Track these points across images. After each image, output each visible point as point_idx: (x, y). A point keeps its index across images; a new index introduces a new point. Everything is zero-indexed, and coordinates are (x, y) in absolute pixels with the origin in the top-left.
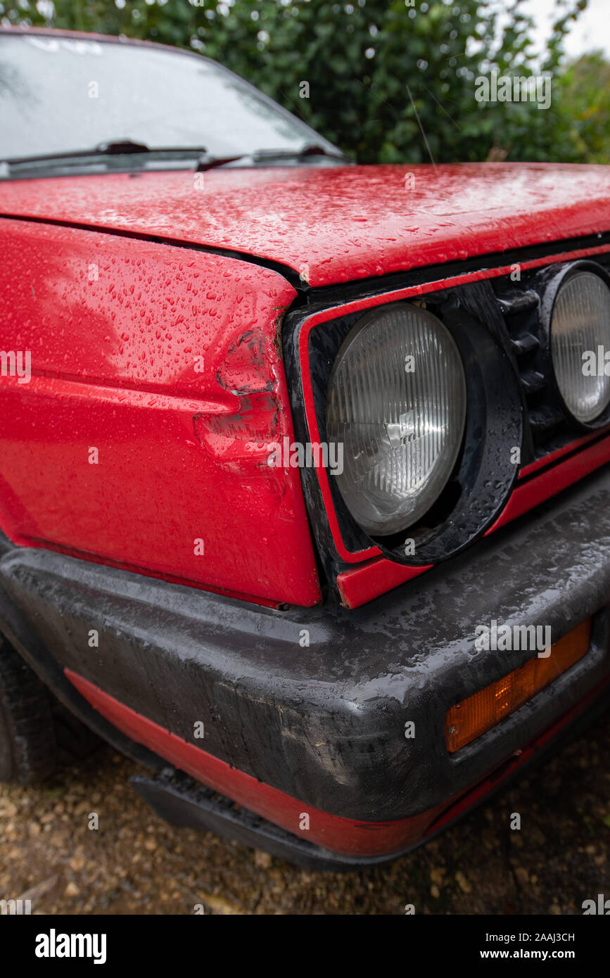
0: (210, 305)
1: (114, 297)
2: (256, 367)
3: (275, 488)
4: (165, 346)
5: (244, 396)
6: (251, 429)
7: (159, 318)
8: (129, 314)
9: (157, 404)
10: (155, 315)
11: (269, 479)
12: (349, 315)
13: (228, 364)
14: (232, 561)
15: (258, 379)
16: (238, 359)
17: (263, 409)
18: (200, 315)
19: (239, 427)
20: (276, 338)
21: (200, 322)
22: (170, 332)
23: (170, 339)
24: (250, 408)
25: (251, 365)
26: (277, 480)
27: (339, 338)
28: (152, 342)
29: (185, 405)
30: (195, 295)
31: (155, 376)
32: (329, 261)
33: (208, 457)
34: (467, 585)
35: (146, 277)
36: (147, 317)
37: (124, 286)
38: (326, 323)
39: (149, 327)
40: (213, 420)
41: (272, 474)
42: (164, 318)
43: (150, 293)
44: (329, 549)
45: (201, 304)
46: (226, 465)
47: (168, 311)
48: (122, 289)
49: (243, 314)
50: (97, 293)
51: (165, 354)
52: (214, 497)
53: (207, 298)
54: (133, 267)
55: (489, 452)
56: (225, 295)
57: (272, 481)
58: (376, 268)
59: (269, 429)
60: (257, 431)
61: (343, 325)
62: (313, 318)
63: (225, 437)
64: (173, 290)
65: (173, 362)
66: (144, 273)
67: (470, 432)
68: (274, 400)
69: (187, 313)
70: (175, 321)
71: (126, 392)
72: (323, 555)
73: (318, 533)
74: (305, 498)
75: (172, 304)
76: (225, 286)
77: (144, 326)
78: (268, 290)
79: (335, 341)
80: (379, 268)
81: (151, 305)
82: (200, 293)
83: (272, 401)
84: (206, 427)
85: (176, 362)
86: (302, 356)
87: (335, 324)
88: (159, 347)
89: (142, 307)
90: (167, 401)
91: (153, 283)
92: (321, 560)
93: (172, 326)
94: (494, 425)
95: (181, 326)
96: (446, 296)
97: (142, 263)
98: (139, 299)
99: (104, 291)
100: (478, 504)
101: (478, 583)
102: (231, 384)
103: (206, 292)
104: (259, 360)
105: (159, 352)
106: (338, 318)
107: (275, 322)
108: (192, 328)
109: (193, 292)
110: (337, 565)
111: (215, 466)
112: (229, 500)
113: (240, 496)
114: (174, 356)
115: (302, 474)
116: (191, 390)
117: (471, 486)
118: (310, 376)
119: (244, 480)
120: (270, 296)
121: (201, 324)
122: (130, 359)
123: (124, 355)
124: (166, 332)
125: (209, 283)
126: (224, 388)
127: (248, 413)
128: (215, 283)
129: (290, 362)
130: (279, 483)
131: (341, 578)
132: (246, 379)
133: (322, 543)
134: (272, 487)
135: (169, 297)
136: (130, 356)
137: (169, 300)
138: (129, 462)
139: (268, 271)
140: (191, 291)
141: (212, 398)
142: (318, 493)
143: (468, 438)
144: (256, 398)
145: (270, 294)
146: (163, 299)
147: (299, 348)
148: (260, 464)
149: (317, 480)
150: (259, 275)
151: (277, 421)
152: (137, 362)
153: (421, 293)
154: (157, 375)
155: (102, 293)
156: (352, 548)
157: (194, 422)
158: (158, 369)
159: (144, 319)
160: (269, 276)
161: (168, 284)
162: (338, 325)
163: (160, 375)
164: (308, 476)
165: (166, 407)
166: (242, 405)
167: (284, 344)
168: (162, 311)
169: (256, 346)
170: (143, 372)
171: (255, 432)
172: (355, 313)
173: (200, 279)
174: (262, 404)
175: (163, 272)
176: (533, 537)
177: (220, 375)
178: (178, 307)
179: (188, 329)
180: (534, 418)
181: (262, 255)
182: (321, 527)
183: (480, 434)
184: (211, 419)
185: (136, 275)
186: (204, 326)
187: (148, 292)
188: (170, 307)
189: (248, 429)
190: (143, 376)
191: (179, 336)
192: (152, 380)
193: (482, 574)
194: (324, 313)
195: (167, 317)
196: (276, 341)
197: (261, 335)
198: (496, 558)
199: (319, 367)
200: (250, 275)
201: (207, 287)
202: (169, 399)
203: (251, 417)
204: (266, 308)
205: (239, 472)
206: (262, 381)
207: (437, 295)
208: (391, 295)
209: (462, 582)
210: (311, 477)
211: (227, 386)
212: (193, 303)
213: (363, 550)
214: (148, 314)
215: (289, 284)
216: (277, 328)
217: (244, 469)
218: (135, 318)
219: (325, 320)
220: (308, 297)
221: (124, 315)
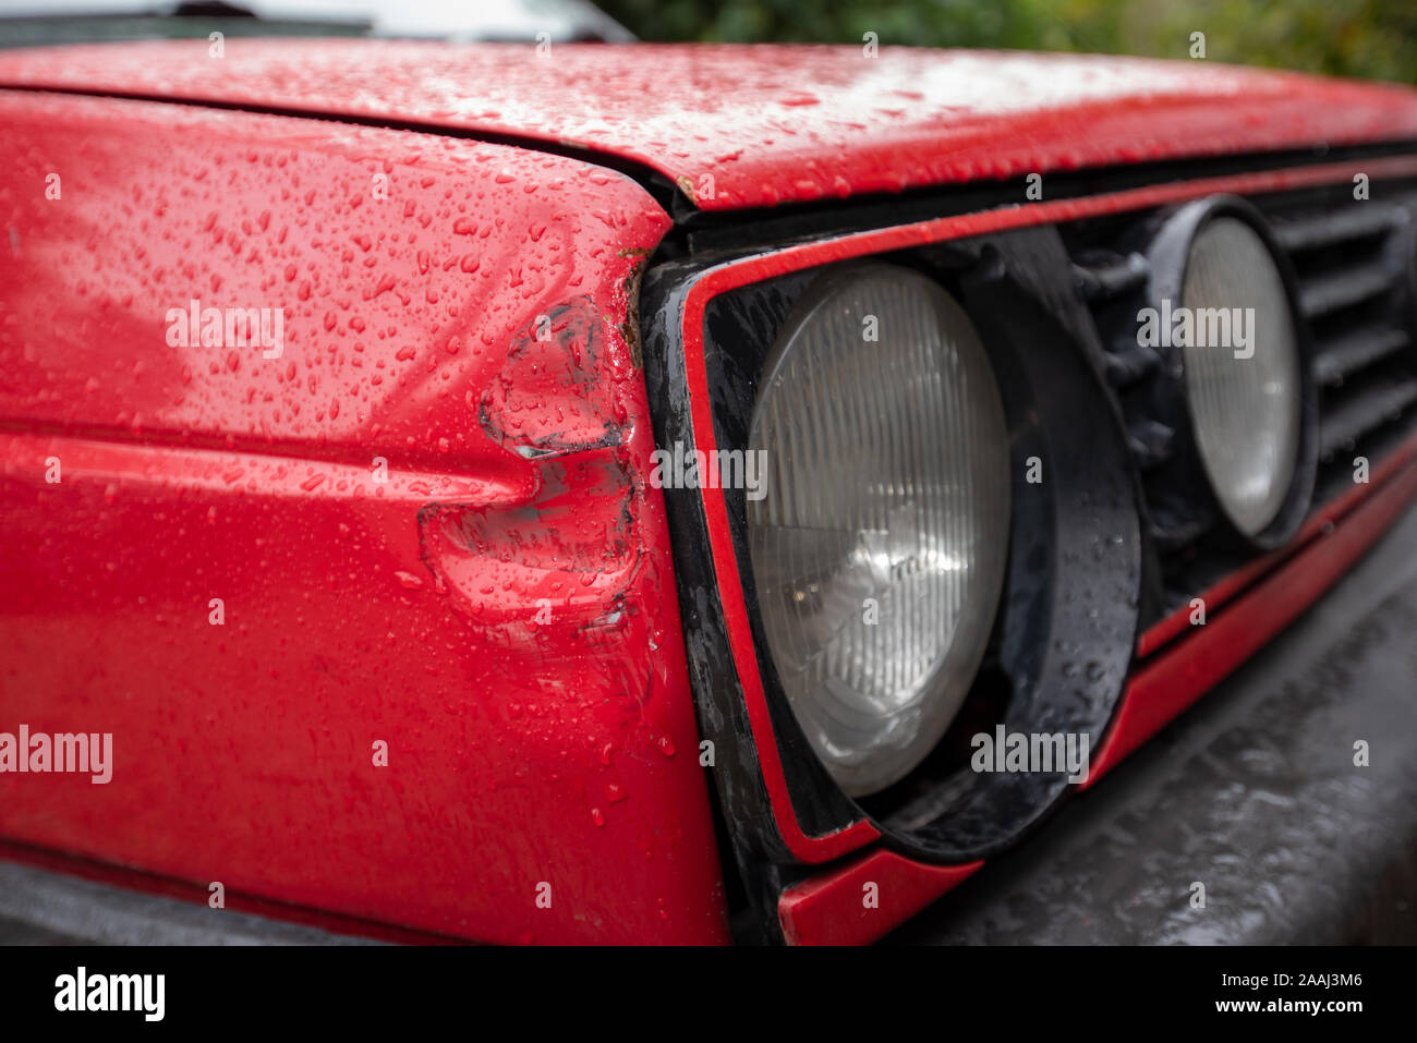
0: (463, 247)
1: (219, 240)
2: (579, 391)
3: (625, 682)
4: (346, 346)
5: (548, 460)
6: (564, 540)
7: (334, 282)
8: (256, 276)
9: (325, 485)
10: (324, 276)
11: (609, 663)
12: (788, 275)
13: (510, 383)
14: (506, 872)
15: (583, 419)
16: (535, 372)
17: (594, 492)
18: (437, 273)
19: (533, 537)
20: (627, 320)
21: (437, 289)
22: (361, 314)
23: (361, 330)
24: (561, 489)
25: (566, 384)
26: (629, 662)
27: (769, 326)
28: (313, 340)
29: (396, 487)
30: (425, 226)
31: (320, 419)
32: (734, 158)
33: (455, 612)
34: (1054, 908)
35: (302, 192)
36: (303, 283)
37: (245, 212)
38: (738, 290)
39: (308, 305)
40: (469, 519)
41: (618, 648)
42: (346, 283)
43: (311, 226)
44: (760, 831)
45: (441, 248)
46: (499, 631)
47: (356, 266)
48: (239, 222)
49: (547, 265)
50: (176, 233)
51: (347, 367)
52: (466, 711)
53: (456, 232)
54: (266, 171)
55: (1067, 598)
56: (499, 224)
57: (617, 668)
58: (834, 180)
59: (610, 538)
60: (578, 546)
61: (776, 298)
62: (713, 277)
63: (497, 561)
64: (368, 218)
65: (369, 382)
66: (296, 183)
67: (1020, 557)
68: (624, 468)
69: (403, 270)
70: (373, 287)
71: (245, 459)
72: (742, 848)
73: (730, 792)
74: (696, 706)
75: (367, 249)
76: (501, 204)
77: (294, 303)
78: (607, 212)
79: (761, 331)
80: (840, 181)
81: (311, 255)
82: (436, 221)
83: (618, 471)
84: (450, 537)
85: (377, 382)
86: (691, 363)
87: (758, 295)
88: (333, 350)
89: (290, 260)
90: (349, 479)
91: (317, 203)
92: (734, 859)
93: (367, 299)
94: (1075, 541)
95: (390, 299)
96: (976, 250)
97: (290, 162)
98: (282, 240)
99: (195, 228)
100: (1056, 716)
101: (1078, 900)
102: (518, 432)
103: (451, 220)
104: (586, 374)
105: (332, 363)
106: (765, 281)
107: (624, 285)
108: (418, 301)
109: (420, 220)
110: (775, 871)
111: (473, 631)
112: (506, 718)
113: (533, 707)
114: (370, 369)
115: (691, 645)
116: (414, 448)
117: (1034, 676)
118: (709, 411)
119: (546, 667)
120: (611, 224)
121: (440, 292)
122: (256, 383)
123: (240, 373)
124: (350, 314)
125: (459, 197)
126: (499, 441)
127: (554, 502)
128: (475, 199)
129: (661, 379)
130: (634, 671)
131: (787, 902)
132: (553, 419)
133: (741, 817)
134: (615, 681)
135: (361, 233)
136: (256, 374)
137: (358, 241)
138: (245, 633)
139: (602, 173)
140: (414, 219)
141: (466, 467)
142: (735, 692)
143: (1016, 571)
144: (579, 466)
145: (611, 221)
146: (343, 238)
147: (683, 345)
148: (586, 624)
149: (730, 661)
150: (580, 180)
151: (630, 519)
152: (274, 387)
153: (930, 238)
154: (327, 418)
155: (189, 233)
156: (812, 827)
157: (420, 528)
158: (330, 403)
159: (295, 287)
160: (606, 182)
161: (356, 204)
162: (766, 296)
163: (335, 415)
164: (708, 650)
165: (349, 493)
166: (543, 482)
167: (645, 335)
168: (340, 267)
169: (580, 339)
170: (288, 411)
171: (573, 547)
172: (799, 272)
173: (438, 191)
174: (593, 478)
175: (342, 178)
176: (1171, 789)
177: (488, 410)
178: (381, 256)
179: (406, 303)
180: (1160, 525)
181: (584, 139)
182: (739, 775)
183: (1042, 560)
184: (463, 519)
185: (276, 190)
186: (448, 295)
187: (304, 224)
188: (360, 256)
189: (556, 541)
190: (290, 419)
191: (383, 322)
192: (312, 432)
193: (1083, 879)
194: (737, 268)
195: (354, 280)
196: (626, 328)
197: (592, 314)
198: (1103, 841)
199: (727, 390)
200: (558, 180)
201: (454, 209)
202: (354, 474)
203: (562, 511)
204: (603, 251)
205: (534, 646)
206: (596, 421)
207: (960, 246)
208: (871, 238)
209: (1042, 899)
210: (714, 652)
211: (505, 436)
212: (418, 246)
213: (838, 831)
214: (304, 275)
215: (652, 200)
216: (629, 300)
217: (545, 638)
218: (273, 283)
219: (739, 283)
220: (690, 237)
221: (242, 280)
